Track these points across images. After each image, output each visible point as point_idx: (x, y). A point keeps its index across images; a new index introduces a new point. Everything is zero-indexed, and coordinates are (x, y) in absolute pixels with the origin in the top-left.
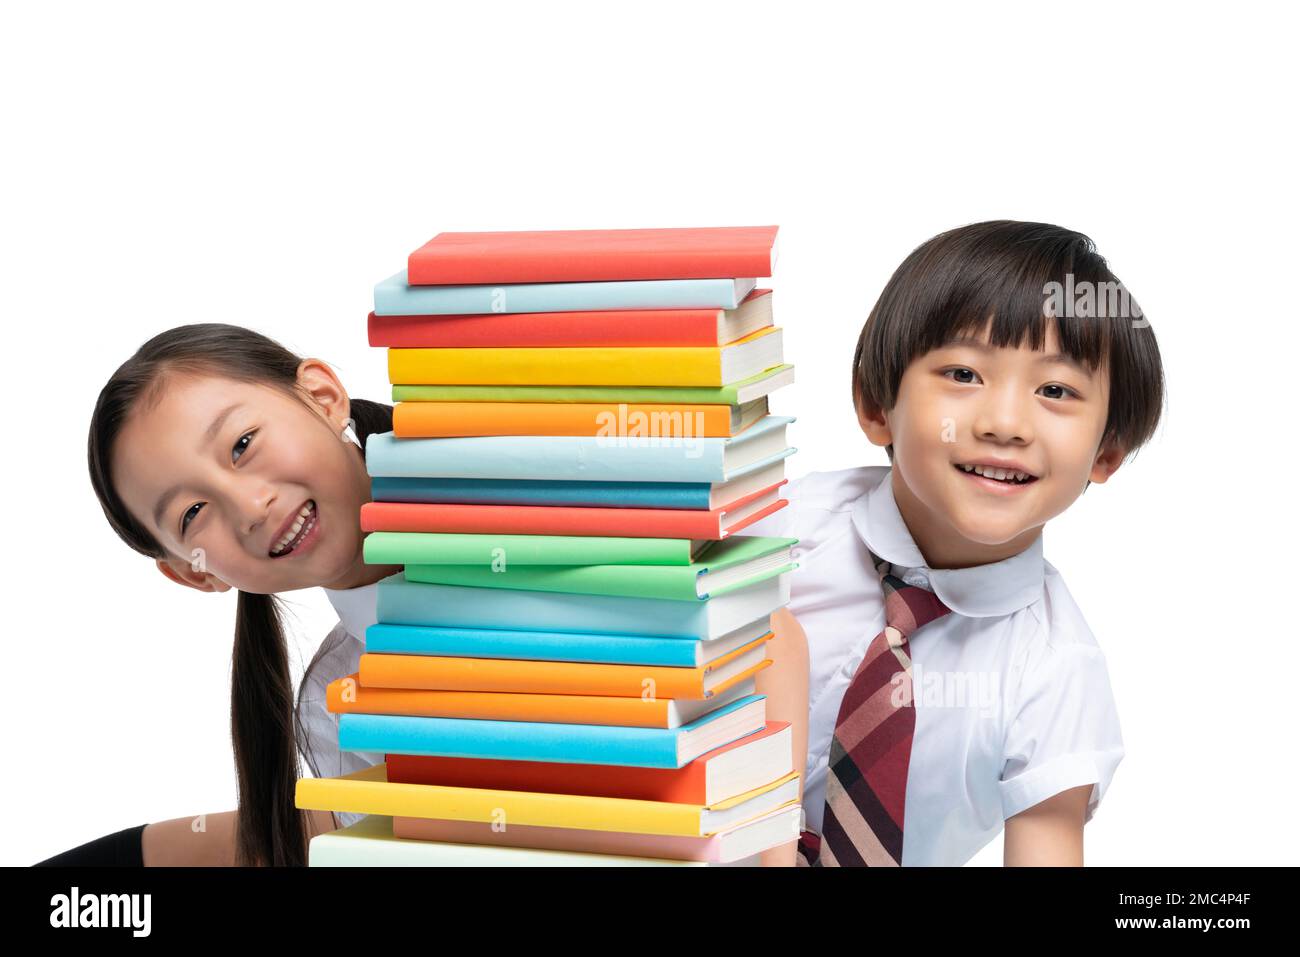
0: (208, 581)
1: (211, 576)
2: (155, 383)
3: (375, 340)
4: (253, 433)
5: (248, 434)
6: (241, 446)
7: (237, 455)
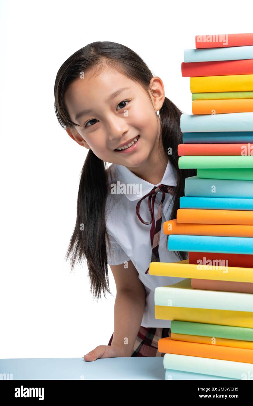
0: (83, 142)
1: (85, 141)
2: (98, 66)
3: (184, 74)
4: (129, 101)
5: (127, 101)
6: (122, 105)
7: (119, 108)
